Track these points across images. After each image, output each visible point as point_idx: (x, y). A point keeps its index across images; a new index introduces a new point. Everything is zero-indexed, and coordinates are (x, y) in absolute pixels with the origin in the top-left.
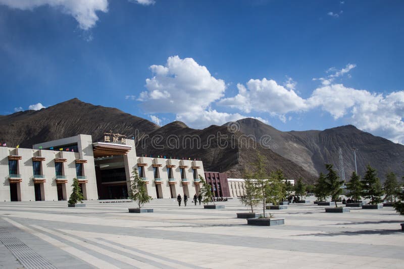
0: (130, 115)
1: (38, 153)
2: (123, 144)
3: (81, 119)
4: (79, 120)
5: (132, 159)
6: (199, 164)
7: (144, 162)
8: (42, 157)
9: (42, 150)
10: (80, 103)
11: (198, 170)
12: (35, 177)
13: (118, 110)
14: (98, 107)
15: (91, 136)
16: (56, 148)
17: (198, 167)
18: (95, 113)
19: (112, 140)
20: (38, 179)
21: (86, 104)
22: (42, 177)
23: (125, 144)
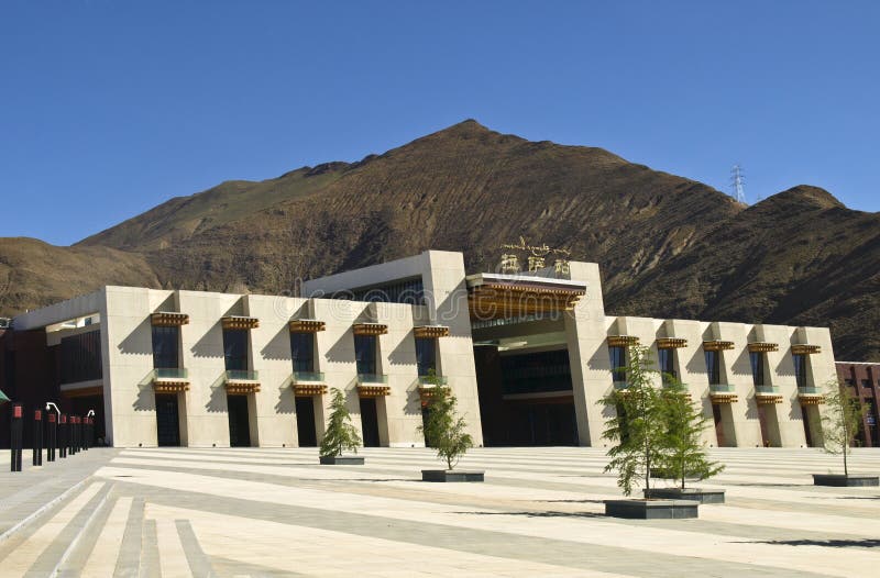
0: (646, 168)
1: (306, 310)
2: (560, 276)
3: (486, 188)
4: (480, 189)
5: (591, 324)
6: (819, 336)
7: (630, 333)
8: (318, 319)
9: (316, 300)
10: (486, 136)
11: (812, 356)
12: (296, 379)
13: (606, 153)
14: (541, 145)
15: (460, 256)
16: (356, 294)
17: (813, 349)
18: (533, 167)
19: (525, 268)
20: (306, 383)
21: (504, 139)
22: (317, 379)
23: (568, 277)
